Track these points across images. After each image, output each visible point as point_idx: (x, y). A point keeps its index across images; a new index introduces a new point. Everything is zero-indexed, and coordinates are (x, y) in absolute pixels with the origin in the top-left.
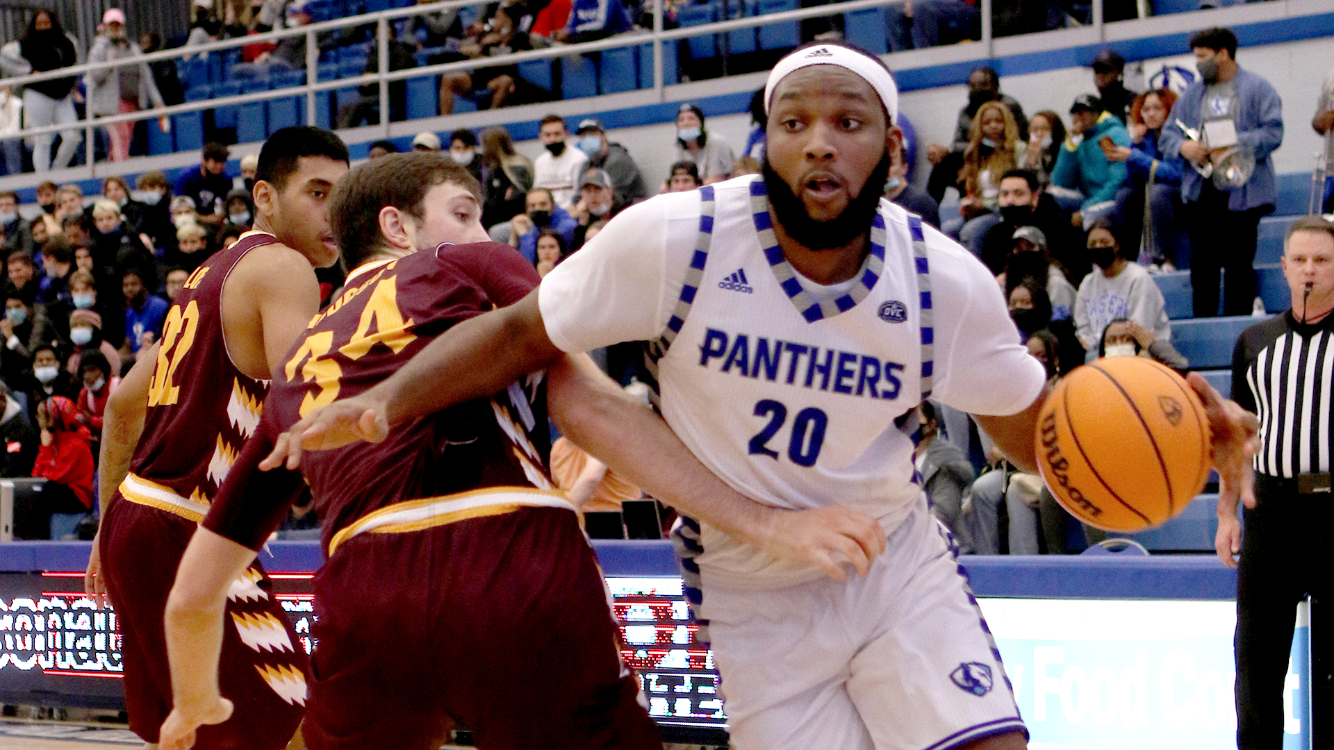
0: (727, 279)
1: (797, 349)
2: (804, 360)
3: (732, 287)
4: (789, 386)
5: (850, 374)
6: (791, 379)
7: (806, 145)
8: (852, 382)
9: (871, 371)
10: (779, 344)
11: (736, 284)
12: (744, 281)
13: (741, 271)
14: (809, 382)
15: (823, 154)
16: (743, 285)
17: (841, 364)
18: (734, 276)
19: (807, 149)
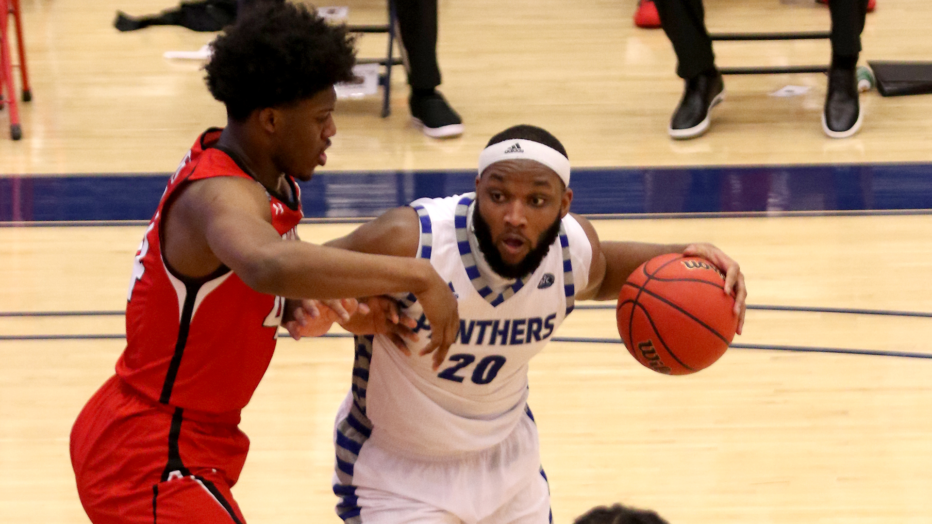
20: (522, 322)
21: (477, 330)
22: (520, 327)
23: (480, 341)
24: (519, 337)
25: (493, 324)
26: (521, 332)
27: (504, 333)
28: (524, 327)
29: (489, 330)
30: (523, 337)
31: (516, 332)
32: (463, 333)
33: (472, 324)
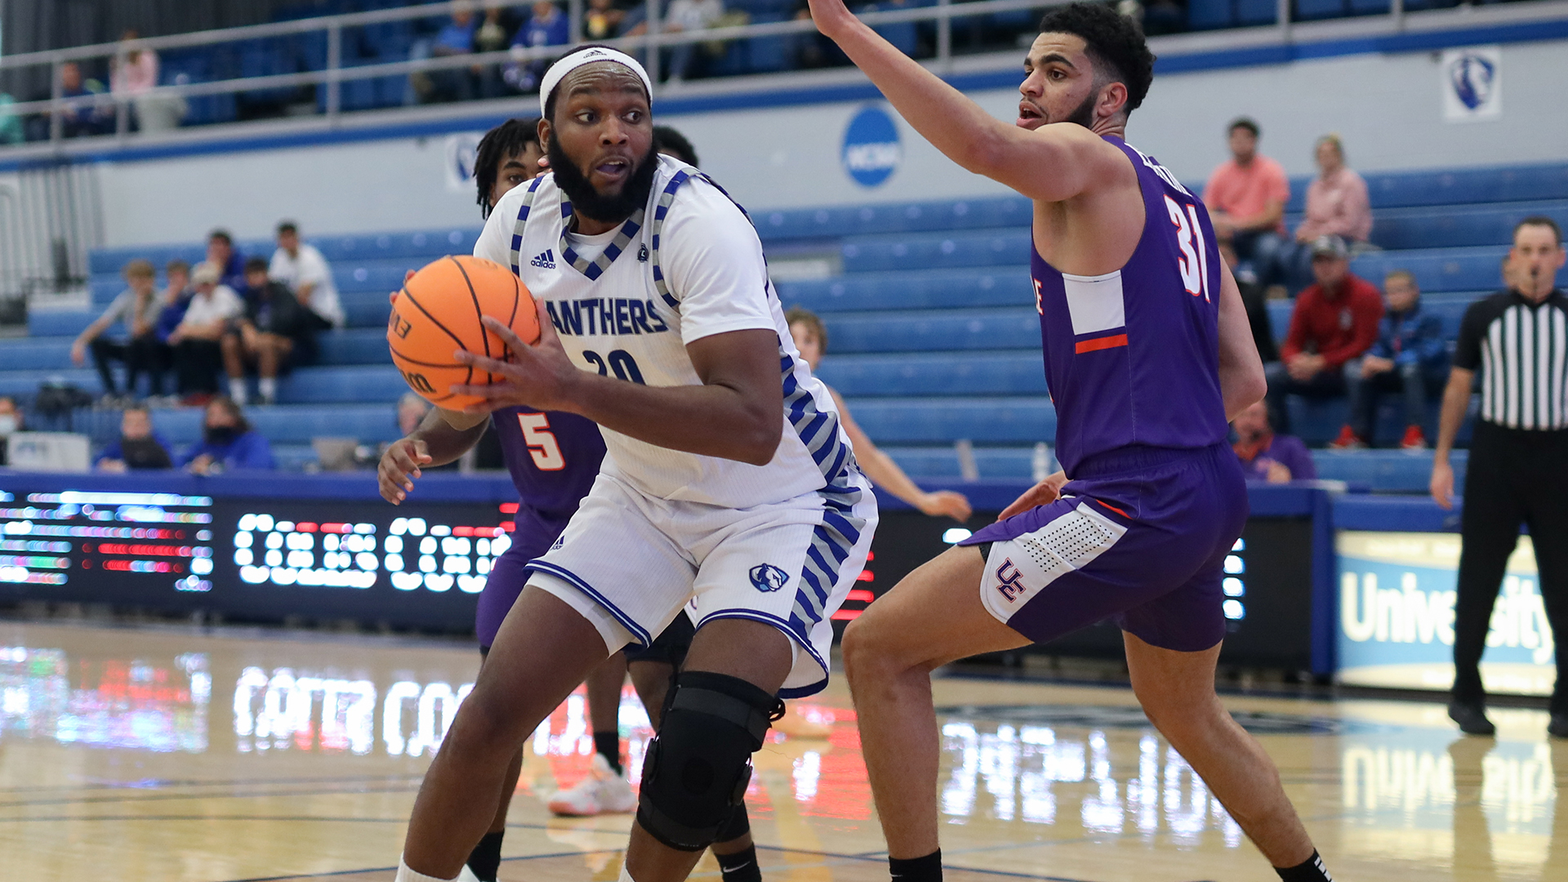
0: (538, 258)
1: (590, 304)
2: (597, 310)
3: (541, 265)
4: (593, 336)
5: (624, 317)
6: (592, 331)
7: (601, 133)
8: (628, 324)
9: (637, 312)
10: (576, 303)
11: (544, 262)
12: (551, 260)
13: (549, 252)
14: (604, 331)
15: (619, 141)
16: (550, 263)
17: (618, 310)
18: (543, 255)
19: (604, 136)
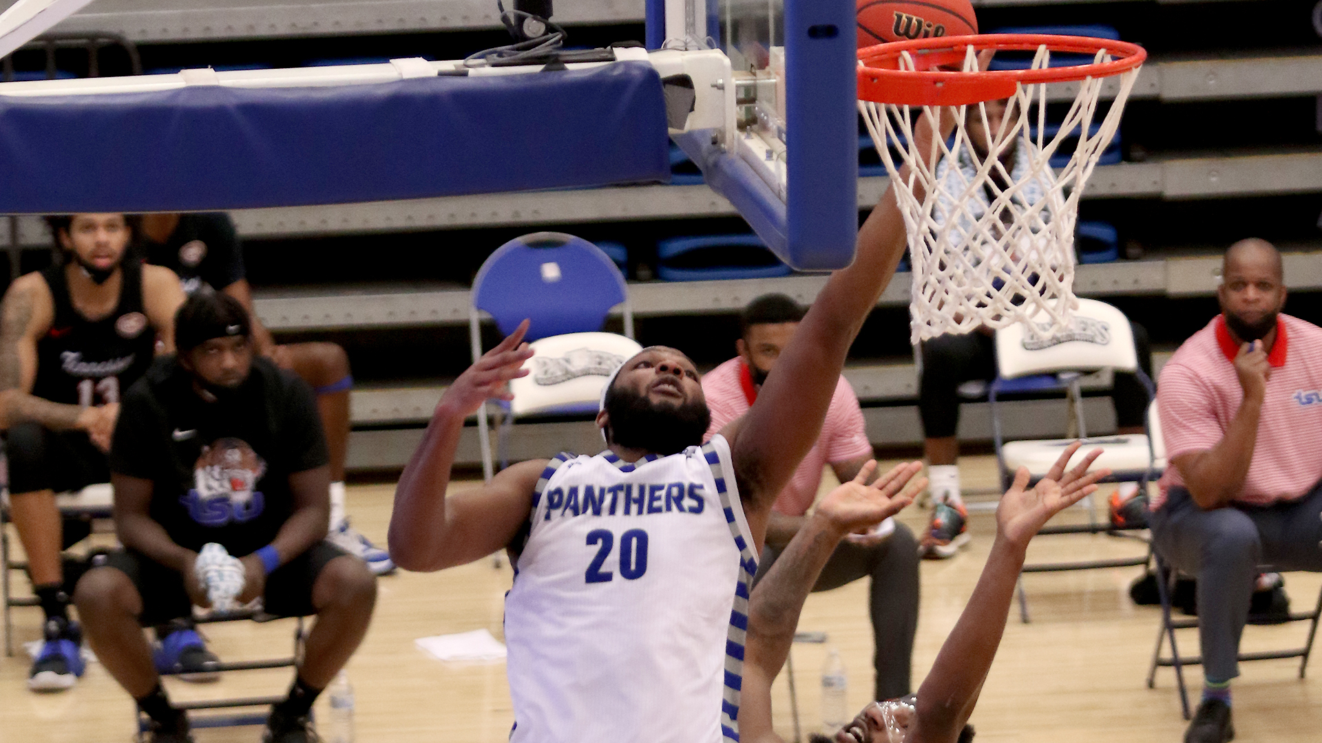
20: (661, 488)
21: (608, 499)
22: (657, 494)
23: (612, 511)
24: (656, 504)
25: (625, 489)
26: (659, 498)
27: (640, 501)
28: (663, 493)
29: (621, 496)
30: (661, 503)
31: (653, 498)
32: (594, 503)
33: (602, 491)
